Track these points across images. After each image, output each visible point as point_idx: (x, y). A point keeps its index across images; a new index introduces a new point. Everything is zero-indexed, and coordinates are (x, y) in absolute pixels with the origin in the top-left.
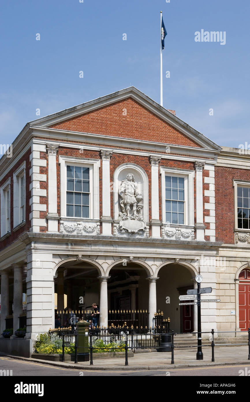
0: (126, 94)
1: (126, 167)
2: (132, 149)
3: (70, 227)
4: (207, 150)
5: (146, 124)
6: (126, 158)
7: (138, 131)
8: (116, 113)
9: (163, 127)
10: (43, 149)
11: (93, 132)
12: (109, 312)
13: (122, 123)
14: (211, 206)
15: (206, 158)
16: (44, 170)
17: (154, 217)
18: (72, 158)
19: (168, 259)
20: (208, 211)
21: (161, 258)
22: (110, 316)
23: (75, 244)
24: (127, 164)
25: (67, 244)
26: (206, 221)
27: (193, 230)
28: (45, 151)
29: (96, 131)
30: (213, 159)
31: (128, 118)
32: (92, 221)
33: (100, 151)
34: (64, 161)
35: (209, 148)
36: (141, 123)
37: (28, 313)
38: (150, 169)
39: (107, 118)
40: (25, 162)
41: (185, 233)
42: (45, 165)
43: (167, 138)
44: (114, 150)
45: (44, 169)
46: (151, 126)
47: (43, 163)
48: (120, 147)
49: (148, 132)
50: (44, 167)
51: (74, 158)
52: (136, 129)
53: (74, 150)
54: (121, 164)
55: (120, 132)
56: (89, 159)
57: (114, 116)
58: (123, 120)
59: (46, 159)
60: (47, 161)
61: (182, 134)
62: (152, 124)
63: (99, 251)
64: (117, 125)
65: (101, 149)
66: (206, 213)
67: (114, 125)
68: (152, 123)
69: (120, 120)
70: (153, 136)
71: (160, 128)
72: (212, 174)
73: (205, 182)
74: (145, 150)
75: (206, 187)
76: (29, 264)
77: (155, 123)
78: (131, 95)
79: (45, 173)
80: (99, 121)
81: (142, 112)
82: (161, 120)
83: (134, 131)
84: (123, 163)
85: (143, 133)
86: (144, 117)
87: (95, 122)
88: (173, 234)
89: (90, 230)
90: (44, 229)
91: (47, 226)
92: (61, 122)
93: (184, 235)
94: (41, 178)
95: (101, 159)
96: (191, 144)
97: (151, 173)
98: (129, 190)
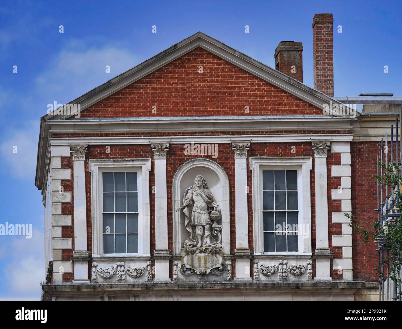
0: (191, 43)
1: (192, 166)
3: (106, 271)
5: (226, 87)
7: (212, 101)
8: (177, 78)
9: (256, 89)
10: (66, 152)
13: (187, 93)
14: (344, 217)
16: (67, 186)
17: (240, 244)
18: (109, 161)
20: (339, 225)
24: (193, 161)
26: (334, 244)
27: (310, 261)
28: (69, 155)
29: (145, 112)
32: (140, 259)
33: (150, 145)
34: (97, 167)
36: (218, 87)
38: (233, 164)
39: (162, 88)
41: (295, 268)
42: (69, 178)
43: (263, 105)
44: (173, 140)
45: (68, 183)
46: (235, 89)
47: (66, 174)
48: (182, 134)
49: (229, 101)
50: (67, 181)
52: (210, 99)
54: (185, 161)
55: (183, 109)
56: (133, 161)
57: (173, 83)
58: (187, 88)
59: (70, 168)
60: (72, 170)
61: (290, 95)
62: (236, 87)
64: (177, 97)
65: (151, 141)
66: (334, 230)
67: (173, 97)
68: (236, 84)
69: (183, 88)
70: (238, 106)
71: (251, 91)
72: (346, 159)
73: (333, 174)
74: (224, 133)
75: (333, 183)
77: (242, 84)
78: (199, 45)
79: (69, 189)
80: (150, 95)
81: (220, 68)
82: (251, 77)
83: (206, 104)
84: (188, 159)
85: (222, 104)
86: (222, 77)
87: (142, 98)
88: (272, 271)
89: (136, 274)
90: (68, 276)
91: (73, 271)
92: (91, 107)
93: (293, 271)
94: (64, 199)
95: (152, 157)
96: (306, 110)
97: (234, 170)
98: (197, 203)
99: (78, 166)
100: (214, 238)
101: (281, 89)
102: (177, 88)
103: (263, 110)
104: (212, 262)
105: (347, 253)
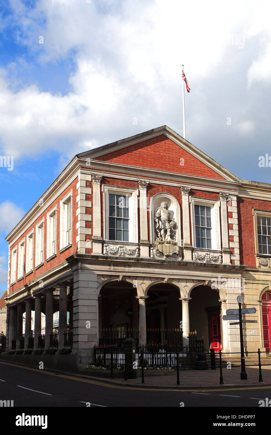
0: (159, 131)
1: (160, 196)
2: (165, 180)
3: (113, 249)
4: (230, 182)
6: (160, 188)
7: (169, 164)
8: (151, 148)
9: (192, 161)
11: (132, 164)
12: (147, 331)
13: (157, 157)
14: (235, 233)
15: (229, 189)
16: (89, 198)
17: (186, 241)
18: (114, 187)
19: (199, 281)
20: (233, 237)
21: (193, 280)
22: (148, 333)
23: (117, 266)
24: (161, 193)
25: (110, 265)
26: (231, 246)
27: (220, 254)
28: (91, 180)
29: (134, 163)
30: (235, 190)
31: (161, 153)
32: (132, 244)
33: (138, 181)
34: (106, 189)
35: (232, 180)
37: (74, 329)
38: (181, 198)
39: (143, 152)
40: (72, 190)
42: (90, 193)
43: (195, 171)
44: (150, 181)
45: (89, 196)
47: (88, 191)
48: (155, 178)
49: (179, 165)
51: (116, 187)
52: (168, 162)
53: (116, 180)
54: (156, 193)
55: (155, 165)
56: (128, 189)
57: (150, 150)
58: (157, 154)
59: (91, 188)
61: (208, 167)
63: (138, 273)
64: (152, 159)
65: (139, 179)
66: (231, 239)
67: (150, 158)
70: (183, 168)
73: (229, 211)
74: (176, 181)
75: (229, 215)
76: (76, 283)
77: (185, 158)
78: (164, 133)
79: (90, 200)
80: (137, 155)
81: (173, 147)
82: (189, 155)
83: (167, 165)
84: (158, 192)
85: (175, 166)
86: (175, 152)
87: (133, 155)
88: (202, 258)
89: (130, 253)
90: (89, 250)
91: (92, 248)
92: (104, 155)
93: (212, 258)
94: (87, 205)
95: (138, 188)
96: (215, 176)
97: (182, 201)
98: (164, 217)
99: (96, 187)
100: (172, 237)
101: (204, 164)
102: (152, 154)
103: (195, 173)
104: (173, 249)
105: (237, 251)
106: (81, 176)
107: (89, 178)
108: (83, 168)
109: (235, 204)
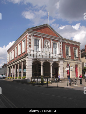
2: (47, 36)
6: (46, 38)
20: (61, 51)
29: (40, 32)
31: (46, 30)
34: (34, 38)
45: (30, 39)
48: (45, 36)
61: (56, 34)
70: (51, 34)
98: (47, 45)
99: (32, 37)
105: (62, 54)
106: (28, 34)
107: (30, 35)
108: (29, 32)
109: (61, 43)
